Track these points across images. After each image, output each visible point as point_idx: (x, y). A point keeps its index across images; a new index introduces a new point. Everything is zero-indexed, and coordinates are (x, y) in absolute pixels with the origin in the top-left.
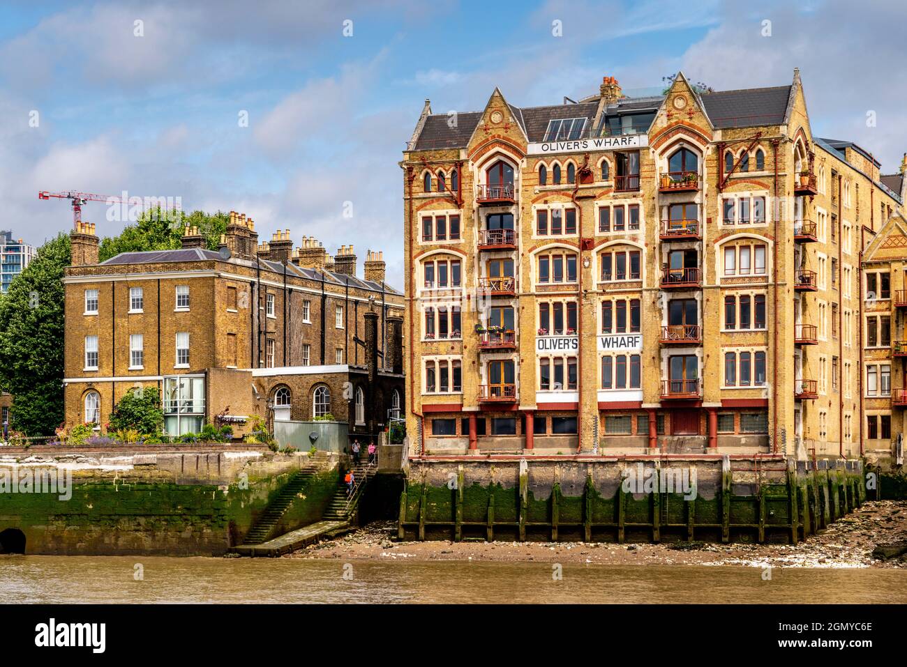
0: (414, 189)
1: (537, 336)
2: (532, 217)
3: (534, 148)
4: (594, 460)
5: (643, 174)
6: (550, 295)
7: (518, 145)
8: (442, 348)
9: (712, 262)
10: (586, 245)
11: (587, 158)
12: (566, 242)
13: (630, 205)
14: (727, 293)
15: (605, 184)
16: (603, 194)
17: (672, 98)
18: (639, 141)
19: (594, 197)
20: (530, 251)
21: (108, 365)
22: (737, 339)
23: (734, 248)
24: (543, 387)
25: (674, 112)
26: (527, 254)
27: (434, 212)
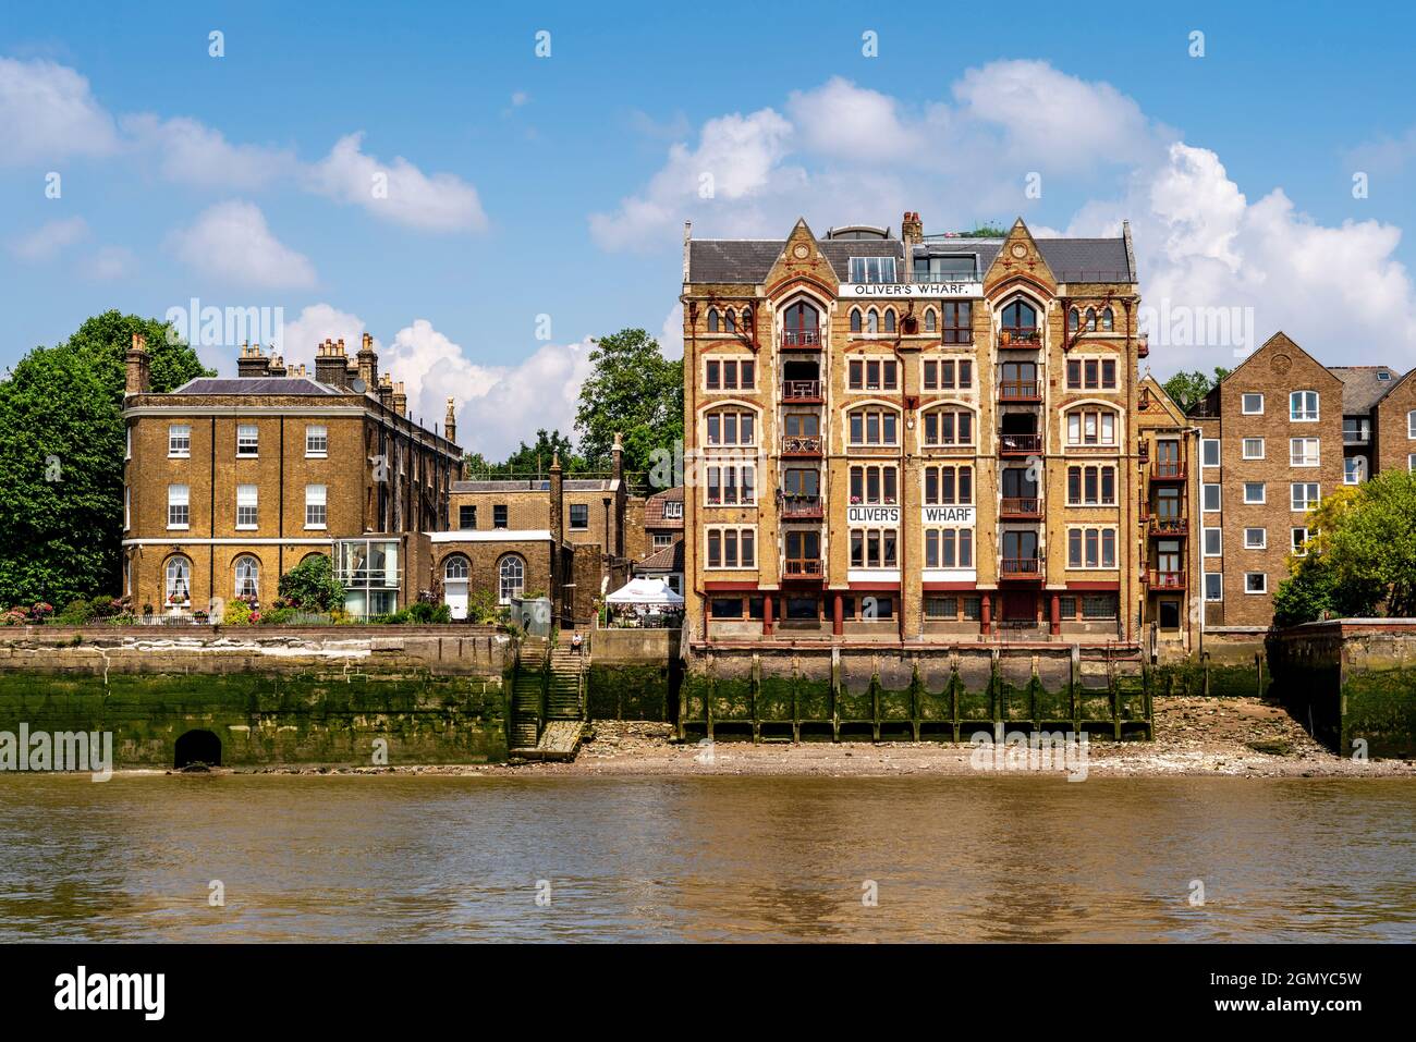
0: (697, 328)
1: (849, 504)
2: (844, 369)
3: (847, 290)
4: (921, 648)
5: (976, 328)
6: (864, 459)
7: (828, 285)
8: (730, 515)
9: (1055, 428)
10: (911, 403)
11: (911, 306)
12: (885, 398)
13: (960, 361)
14: (1072, 463)
15: (933, 335)
16: (929, 347)
17: (1010, 245)
18: (973, 290)
19: (919, 350)
20: (842, 407)
21: (204, 523)
22: (1083, 514)
23: (1078, 414)
24: (854, 564)
25: (1012, 260)
26: (838, 410)
27: (722, 356)
